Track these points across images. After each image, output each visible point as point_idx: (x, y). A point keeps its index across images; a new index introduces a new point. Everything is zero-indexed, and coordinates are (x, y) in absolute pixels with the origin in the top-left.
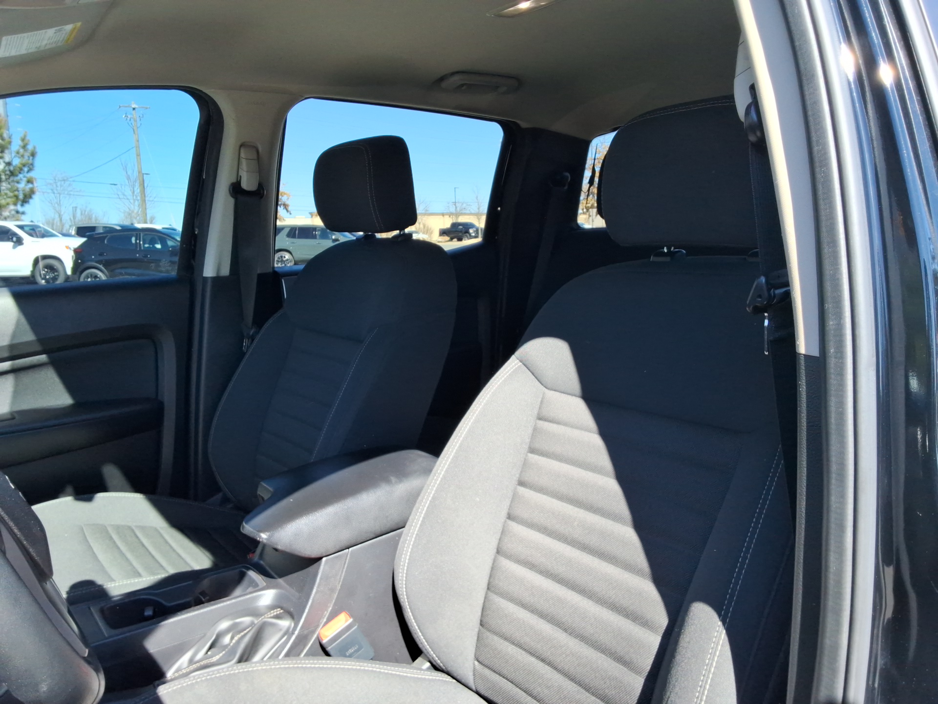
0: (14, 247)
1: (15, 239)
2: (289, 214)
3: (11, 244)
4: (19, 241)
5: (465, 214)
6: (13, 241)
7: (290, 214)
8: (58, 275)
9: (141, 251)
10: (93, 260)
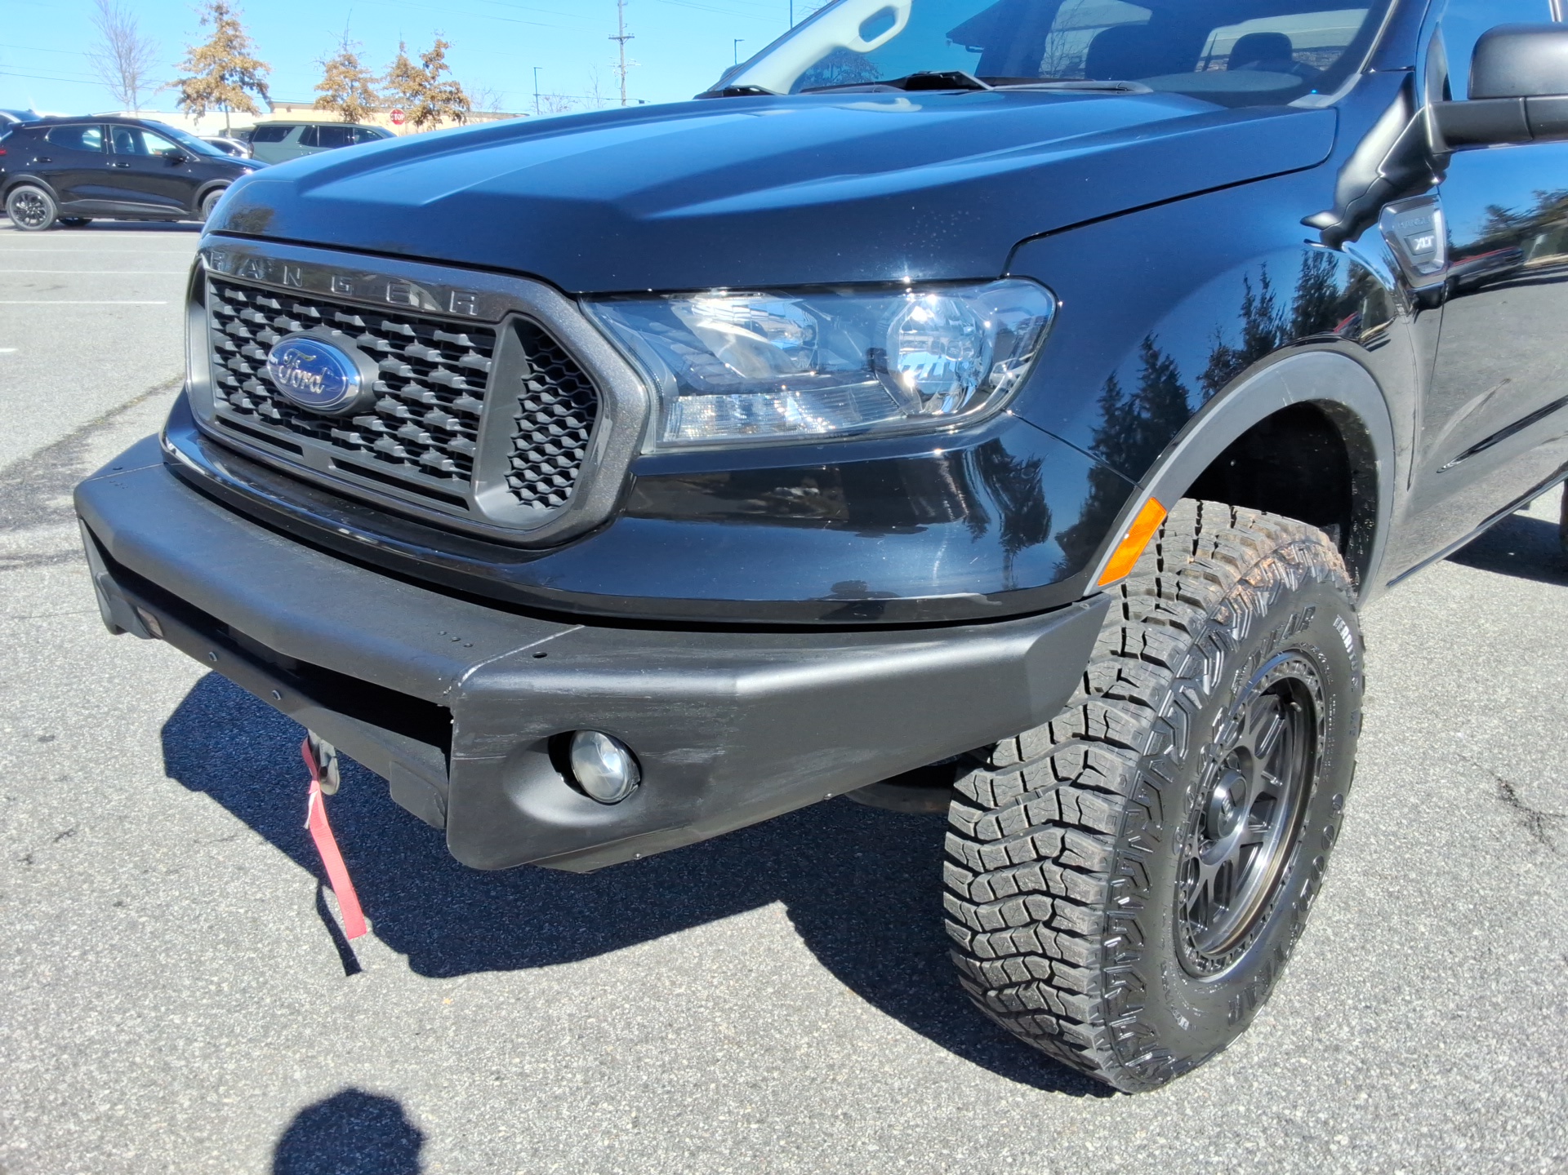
9: (112, 157)
10: (28, 171)
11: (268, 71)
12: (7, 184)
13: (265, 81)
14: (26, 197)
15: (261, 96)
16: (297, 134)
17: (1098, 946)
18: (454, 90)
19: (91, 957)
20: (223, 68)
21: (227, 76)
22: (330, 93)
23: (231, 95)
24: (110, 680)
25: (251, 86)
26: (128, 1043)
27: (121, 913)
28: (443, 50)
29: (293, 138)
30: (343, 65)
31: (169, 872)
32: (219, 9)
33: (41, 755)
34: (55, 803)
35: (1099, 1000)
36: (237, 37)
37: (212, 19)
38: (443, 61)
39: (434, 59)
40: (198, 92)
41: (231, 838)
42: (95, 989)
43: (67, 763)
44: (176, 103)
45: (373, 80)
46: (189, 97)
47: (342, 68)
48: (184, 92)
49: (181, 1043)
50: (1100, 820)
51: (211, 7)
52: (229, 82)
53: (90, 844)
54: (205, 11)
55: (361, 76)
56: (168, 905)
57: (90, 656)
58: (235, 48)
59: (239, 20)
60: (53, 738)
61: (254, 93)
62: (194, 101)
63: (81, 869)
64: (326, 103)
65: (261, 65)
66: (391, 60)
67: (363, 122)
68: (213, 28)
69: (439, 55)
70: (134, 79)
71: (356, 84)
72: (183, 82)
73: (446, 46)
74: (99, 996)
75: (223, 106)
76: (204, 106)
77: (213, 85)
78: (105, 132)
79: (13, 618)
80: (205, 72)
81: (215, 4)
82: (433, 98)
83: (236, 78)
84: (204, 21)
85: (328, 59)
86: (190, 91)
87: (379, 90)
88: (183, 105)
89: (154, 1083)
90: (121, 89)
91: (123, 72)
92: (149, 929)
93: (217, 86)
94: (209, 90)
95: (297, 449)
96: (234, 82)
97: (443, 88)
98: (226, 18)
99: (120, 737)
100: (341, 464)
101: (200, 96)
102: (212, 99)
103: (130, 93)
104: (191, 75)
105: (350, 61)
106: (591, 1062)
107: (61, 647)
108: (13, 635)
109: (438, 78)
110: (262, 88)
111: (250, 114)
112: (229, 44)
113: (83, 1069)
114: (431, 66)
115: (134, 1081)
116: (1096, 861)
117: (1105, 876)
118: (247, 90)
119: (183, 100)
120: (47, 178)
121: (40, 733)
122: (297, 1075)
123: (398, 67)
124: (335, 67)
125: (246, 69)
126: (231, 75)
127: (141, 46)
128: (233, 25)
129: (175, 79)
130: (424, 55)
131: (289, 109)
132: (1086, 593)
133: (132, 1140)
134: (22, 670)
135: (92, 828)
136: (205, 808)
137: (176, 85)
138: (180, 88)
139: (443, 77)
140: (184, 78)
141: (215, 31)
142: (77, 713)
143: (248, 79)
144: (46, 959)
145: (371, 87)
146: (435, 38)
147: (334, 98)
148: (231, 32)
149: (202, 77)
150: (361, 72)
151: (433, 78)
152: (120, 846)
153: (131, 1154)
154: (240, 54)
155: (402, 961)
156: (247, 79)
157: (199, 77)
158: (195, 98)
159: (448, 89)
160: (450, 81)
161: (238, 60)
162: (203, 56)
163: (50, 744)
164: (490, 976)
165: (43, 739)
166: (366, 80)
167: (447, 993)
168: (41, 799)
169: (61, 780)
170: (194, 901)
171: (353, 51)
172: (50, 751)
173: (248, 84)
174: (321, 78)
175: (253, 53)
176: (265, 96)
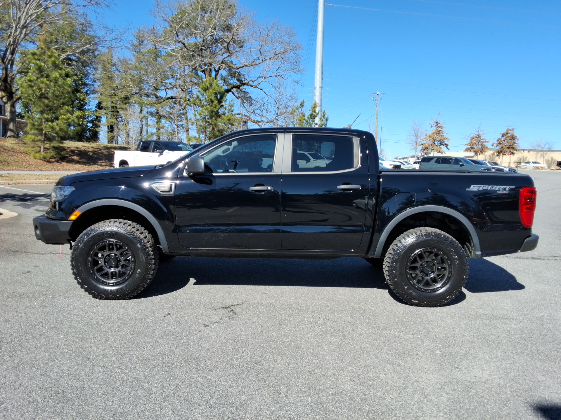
2: (448, 150)
11: (449, 140)
13: (447, 143)
15: (446, 148)
16: (435, 160)
20: (435, 140)
22: (471, 146)
23: (437, 148)
30: (477, 137)
32: (437, 123)
36: (441, 131)
37: (434, 126)
45: (486, 142)
46: (423, 149)
47: (476, 138)
48: (422, 147)
51: (434, 122)
52: (436, 144)
54: (432, 123)
58: (440, 134)
59: (443, 125)
61: (443, 147)
64: (469, 149)
65: (447, 138)
68: (434, 128)
71: (480, 143)
72: (422, 144)
76: (427, 151)
77: (431, 145)
80: (429, 142)
81: (436, 121)
84: (432, 127)
85: (472, 136)
86: (424, 147)
88: (421, 151)
94: (429, 147)
96: (438, 144)
98: (438, 125)
102: (431, 149)
104: (425, 142)
105: (479, 136)
110: (446, 145)
111: (440, 153)
112: (438, 133)
124: (474, 138)
125: (442, 140)
126: (437, 142)
128: (441, 127)
137: (420, 145)
140: (423, 143)
143: (442, 143)
145: (485, 144)
146: (507, 128)
147: (471, 148)
148: (439, 129)
150: (482, 139)
154: (441, 136)
157: (427, 143)
158: (425, 149)
161: (440, 138)
162: (430, 137)
166: (483, 142)
171: (480, 133)
173: (442, 144)
174: (468, 142)
175: (445, 135)
176: (447, 148)
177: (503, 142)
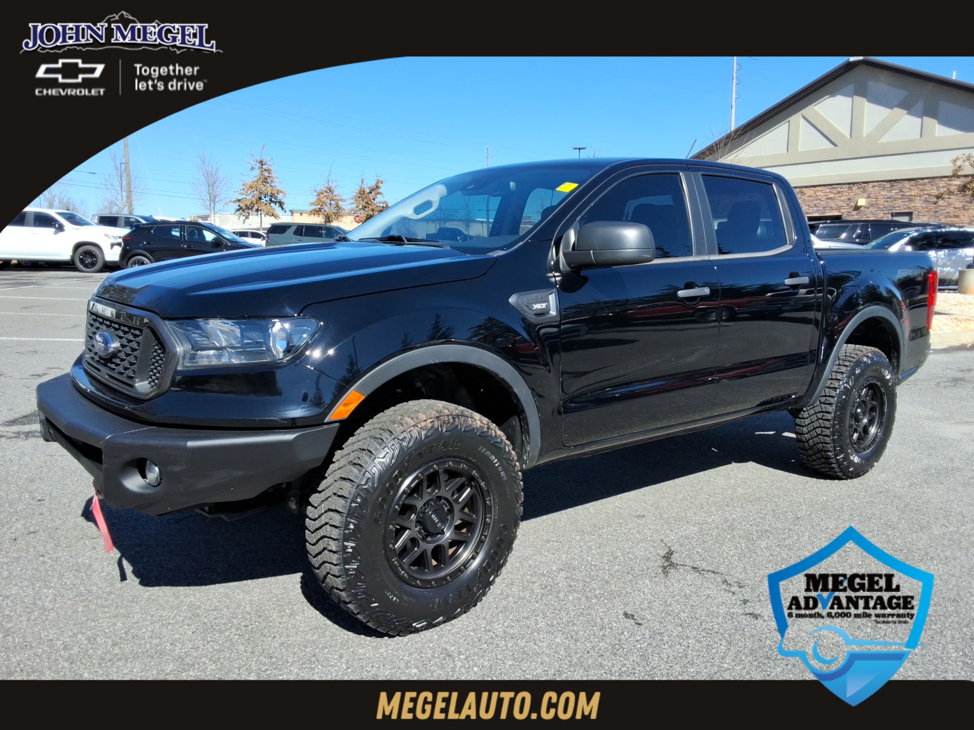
0: (56, 233)
1: (57, 226)
2: (283, 211)
3: (52, 230)
4: (61, 228)
5: (453, 220)
6: (55, 227)
7: (285, 212)
8: (96, 261)
9: (185, 242)
10: (140, 248)
11: (285, 195)
12: (129, 255)
13: (283, 200)
14: (138, 261)
15: (280, 208)
16: (293, 229)
17: (341, 556)
18: (384, 205)
19: (24, 571)
20: (261, 193)
21: (263, 198)
22: (319, 206)
23: (264, 208)
24: (77, 481)
25: (275, 203)
26: (25, 596)
27: (41, 559)
28: (380, 184)
29: (290, 232)
30: (326, 192)
31: (66, 547)
32: (261, 162)
33: (36, 506)
34: (34, 522)
35: (345, 579)
36: (270, 177)
37: (257, 167)
38: (380, 190)
39: (376, 189)
40: (246, 206)
41: (96, 538)
42: (21, 580)
43: (44, 509)
44: (234, 211)
45: (341, 200)
46: (241, 208)
47: (326, 194)
48: (239, 206)
49: (43, 598)
50: (339, 507)
51: (257, 161)
52: (264, 200)
53: (41, 536)
54: (253, 163)
55: (335, 198)
56: (60, 557)
57: (73, 472)
58: (268, 183)
59: (271, 168)
60: (43, 500)
61: (276, 207)
62: (243, 211)
63: (33, 544)
64: (317, 212)
65: (281, 192)
66: (356, 189)
67: (335, 224)
68: (257, 172)
69: (378, 187)
70: (215, 197)
71: (333, 202)
72: (239, 201)
73: (382, 182)
74: (21, 582)
75: (259, 213)
76: (249, 213)
77: (255, 202)
78: (182, 230)
79: (48, 455)
80: (251, 196)
81: (259, 160)
82: (373, 210)
83: (268, 199)
84: (253, 169)
85: (318, 189)
86: (242, 205)
87: (347, 206)
88: (238, 213)
89: (28, 607)
90: (208, 203)
91: (210, 194)
92: (49, 564)
93: (257, 203)
94: (252, 205)
95: (99, 370)
96: (266, 201)
97: (379, 205)
98: (264, 167)
99: (71, 502)
100: (110, 376)
101: (247, 208)
102: (254, 209)
103: (212, 205)
104: (244, 196)
105: (330, 190)
106: (189, 614)
107: (62, 467)
108: (45, 462)
109: (376, 199)
110: (281, 204)
111: (273, 217)
112: (265, 181)
113: (5, 602)
114: (373, 193)
115: (21, 606)
116: (338, 522)
117: (343, 529)
118: (273, 205)
119: (238, 210)
120: (151, 252)
121: (39, 498)
122: (80, 610)
123: (360, 193)
124: (322, 193)
125: (273, 194)
126: (265, 197)
127: (220, 180)
128: (268, 171)
129: (235, 199)
130: (370, 187)
131: (301, 214)
132: (326, 421)
133: (13, 622)
134: (42, 475)
135: (44, 531)
136: (91, 527)
137: (235, 202)
138: (237, 204)
139: (379, 199)
140: (240, 198)
141: (259, 174)
142: (57, 492)
143: (275, 200)
144: (7, 570)
145: (340, 203)
146: (376, 178)
147: (320, 210)
148: (266, 174)
149: (250, 198)
150: (336, 196)
151: (374, 199)
152: (52, 538)
153: (10, 626)
154: (270, 186)
155: (137, 581)
156: (273, 199)
157: (248, 198)
158: (245, 209)
159: (382, 205)
160: (383, 201)
161: (269, 189)
162: (251, 187)
163: (41, 502)
164: (168, 588)
165: (39, 500)
166: (338, 200)
167: (148, 591)
168: (29, 521)
169: (40, 515)
170: (71, 557)
171: (332, 185)
172: (40, 504)
173: (274, 202)
174: (314, 199)
175: (278, 185)
176: (282, 208)
177: (373, 201)
